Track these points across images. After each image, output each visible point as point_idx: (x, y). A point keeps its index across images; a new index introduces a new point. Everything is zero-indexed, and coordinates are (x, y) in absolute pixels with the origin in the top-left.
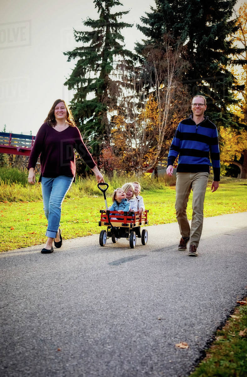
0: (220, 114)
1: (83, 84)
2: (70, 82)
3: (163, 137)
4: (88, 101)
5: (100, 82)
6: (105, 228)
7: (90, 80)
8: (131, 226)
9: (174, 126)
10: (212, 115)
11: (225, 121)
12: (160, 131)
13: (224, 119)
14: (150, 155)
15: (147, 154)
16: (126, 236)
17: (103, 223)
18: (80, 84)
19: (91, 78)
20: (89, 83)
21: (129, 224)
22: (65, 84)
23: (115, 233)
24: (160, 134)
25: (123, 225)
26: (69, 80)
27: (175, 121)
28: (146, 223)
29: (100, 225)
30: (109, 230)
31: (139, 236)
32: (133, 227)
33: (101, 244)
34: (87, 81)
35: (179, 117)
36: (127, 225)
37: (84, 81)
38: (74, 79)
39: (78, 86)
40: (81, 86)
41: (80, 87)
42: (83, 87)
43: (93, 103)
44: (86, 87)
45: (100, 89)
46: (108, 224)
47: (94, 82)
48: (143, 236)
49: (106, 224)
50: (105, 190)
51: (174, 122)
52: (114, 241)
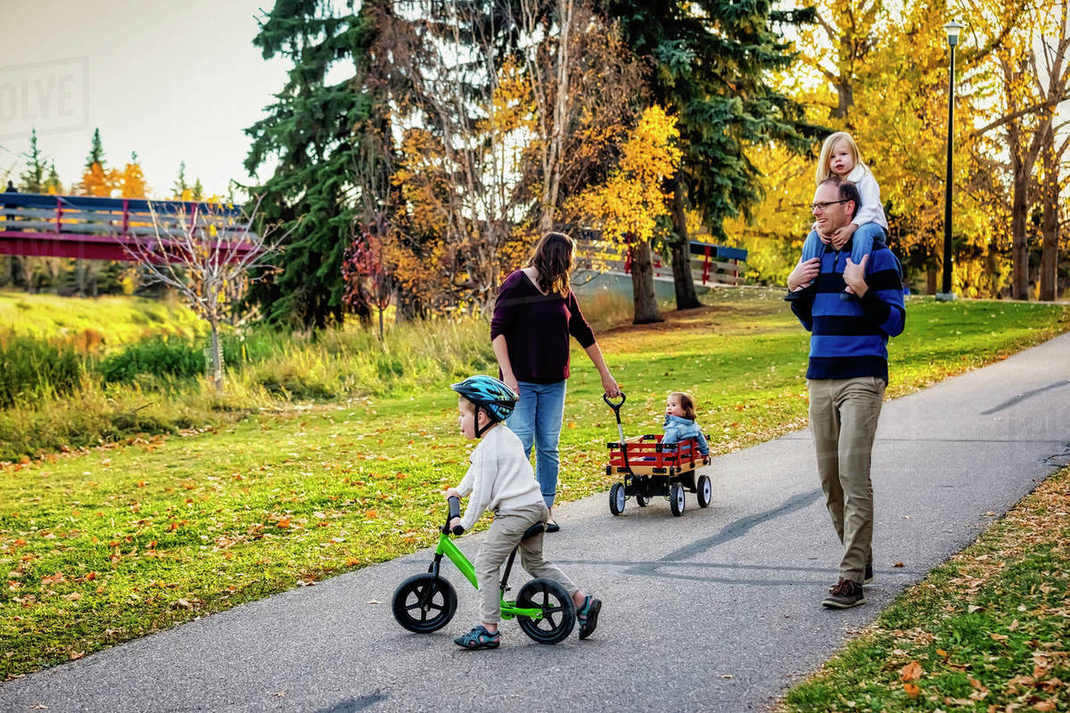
0: (734, 104)
1: (310, 37)
2: (268, 34)
3: (556, 187)
4: (329, 90)
5: (357, 29)
6: (618, 477)
7: (331, 24)
8: (672, 472)
9: (585, 150)
10: (712, 107)
11: (753, 123)
12: (547, 169)
13: (749, 117)
14: (519, 248)
15: (510, 244)
16: (664, 492)
17: (615, 468)
18: (299, 38)
19: (336, 16)
20: (329, 32)
21: (668, 468)
22: (256, 42)
23: (642, 488)
24: (547, 176)
25: (655, 470)
26: (266, 28)
27: (590, 137)
28: (705, 463)
29: (609, 472)
30: (629, 482)
31: (693, 491)
32: (676, 474)
33: (615, 511)
34: (323, 26)
35: (602, 124)
36: (664, 471)
37: (314, 27)
38: (279, 23)
39: (293, 45)
40: (305, 44)
41: (300, 46)
42: (312, 48)
43: (341, 94)
44: (319, 48)
45: (361, 49)
46: (625, 469)
47: (344, 28)
48: (699, 488)
49: (620, 470)
50: (619, 406)
51: (584, 138)
52: (642, 504)
